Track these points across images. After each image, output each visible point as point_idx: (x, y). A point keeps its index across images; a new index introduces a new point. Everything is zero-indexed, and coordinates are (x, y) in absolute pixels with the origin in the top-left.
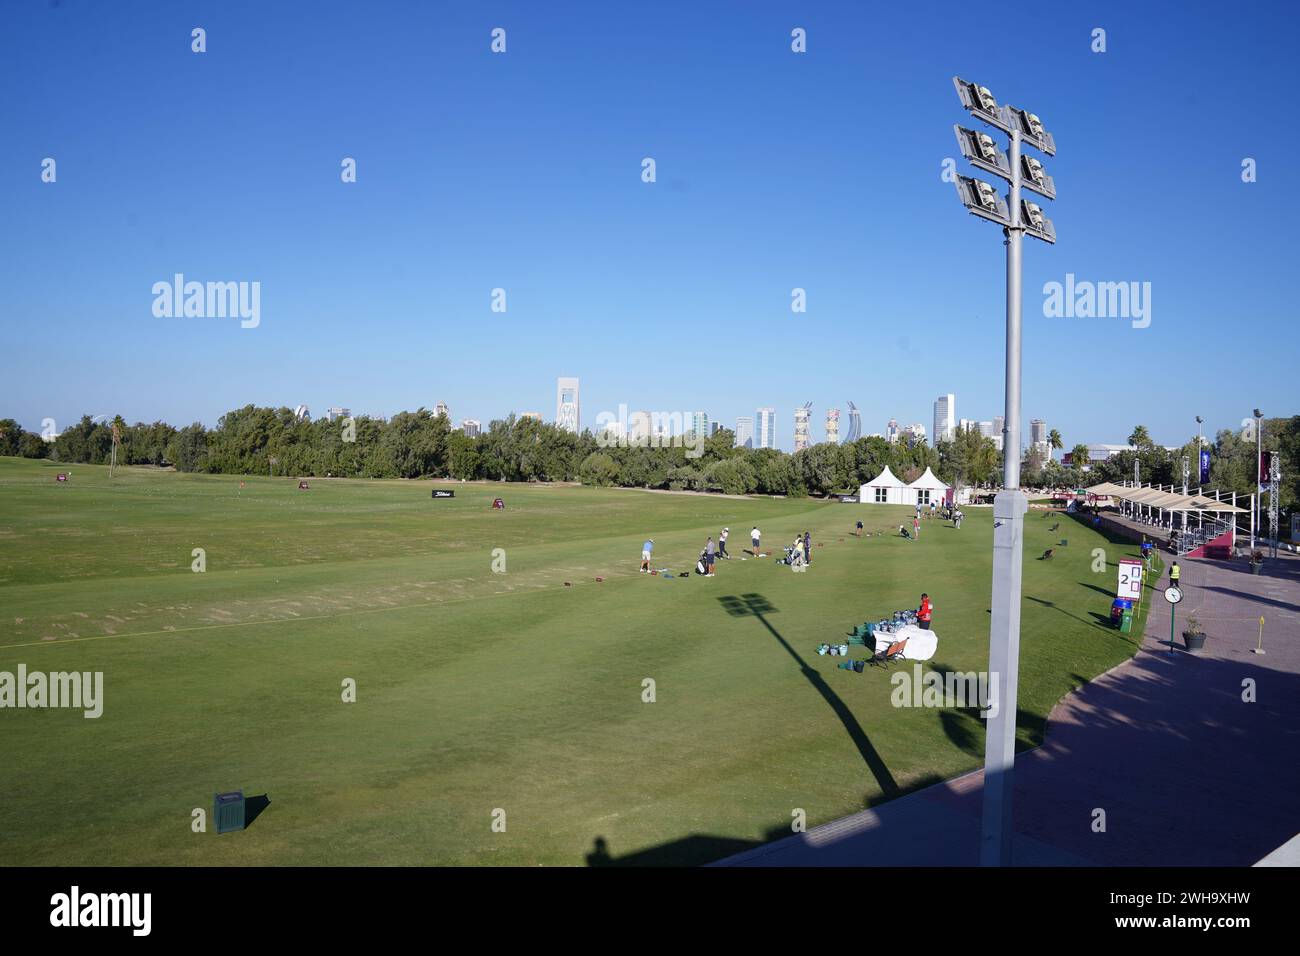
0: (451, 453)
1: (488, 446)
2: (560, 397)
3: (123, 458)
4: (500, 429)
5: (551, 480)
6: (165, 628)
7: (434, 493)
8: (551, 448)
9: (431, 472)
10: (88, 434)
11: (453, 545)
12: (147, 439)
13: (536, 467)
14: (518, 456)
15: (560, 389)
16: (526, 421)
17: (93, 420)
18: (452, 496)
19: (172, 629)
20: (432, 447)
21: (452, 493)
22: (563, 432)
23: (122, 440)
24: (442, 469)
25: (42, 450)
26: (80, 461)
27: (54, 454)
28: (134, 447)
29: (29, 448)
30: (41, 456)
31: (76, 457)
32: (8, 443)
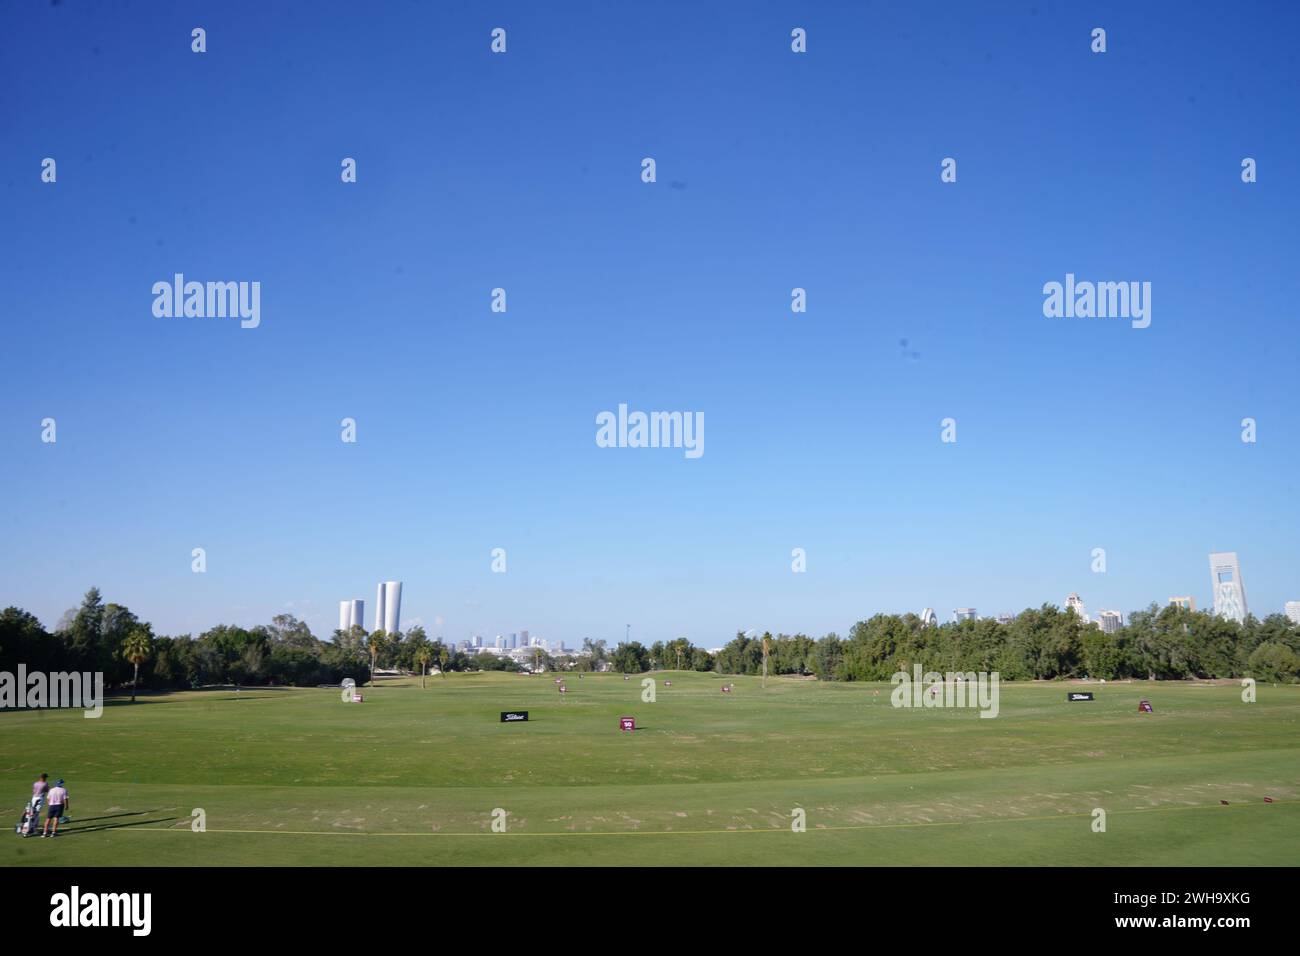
0: (1086, 651)
1: (1128, 641)
2: (1215, 575)
3: (772, 669)
4: (1142, 621)
5: (1214, 677)
6: (819, 826)
7: (1070, 696)
8: (1206, 639)
9: (1067, 672)
10: (743, 648)
11: (1090, 754)
12: (790, 650)
13: (1190, 663)
14: (1169, 651)
15: (1213, 568)
16: (1172, 610)
17: (746, 636)
18: (1091, 698)
19: (824, 827)
20: (1064, 644)
21: (1090, 695)
22: (1219, 619)
23: (771, 653)
24: (1080, 668)
25: (709, 664)
26: (738, 673)
27: (718, 667)
28: (781, 658)
29: (699, 662)
30: (708, 669)
31: (735, 669)
32: (684, 659)
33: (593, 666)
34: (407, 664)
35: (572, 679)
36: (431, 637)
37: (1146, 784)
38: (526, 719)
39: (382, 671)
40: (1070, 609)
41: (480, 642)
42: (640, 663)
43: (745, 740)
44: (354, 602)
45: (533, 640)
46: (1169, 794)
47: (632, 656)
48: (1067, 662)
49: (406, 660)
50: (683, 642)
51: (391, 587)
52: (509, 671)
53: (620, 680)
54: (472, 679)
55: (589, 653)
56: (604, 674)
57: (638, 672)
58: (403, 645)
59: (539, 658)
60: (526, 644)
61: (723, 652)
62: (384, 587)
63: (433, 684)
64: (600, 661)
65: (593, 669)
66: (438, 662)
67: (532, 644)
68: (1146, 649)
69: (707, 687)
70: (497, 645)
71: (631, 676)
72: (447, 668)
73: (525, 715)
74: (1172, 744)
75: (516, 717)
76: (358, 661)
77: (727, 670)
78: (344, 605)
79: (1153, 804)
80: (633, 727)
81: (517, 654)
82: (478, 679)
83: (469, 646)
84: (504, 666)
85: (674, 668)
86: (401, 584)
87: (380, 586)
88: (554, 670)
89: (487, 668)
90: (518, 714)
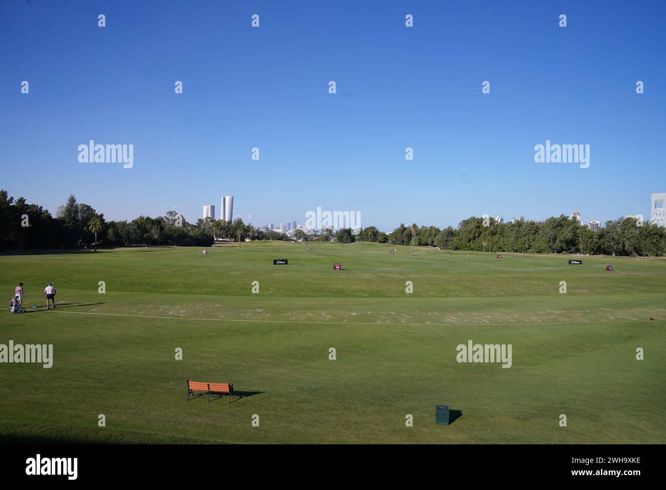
0: (581, 240)
1: (604, 235)
2: (653, 204)
3: (417, 243)
4: (613, 225)
5: (647, 255)
7: (570, 262)
8: (646, 236)
9: (569, 250)
10: (403, 232)
12: (427, 233)
13: (635, 248)
14: (625, 241)
15: (652, 200)
16: (628, 221)
17: (405, 226)
18: (581, 263)
20: (569, 236)
21: (580, 261)
22: (655, 226)
23: (416, 235)
24: (576, 248)
25: (385, 239)
26: (400, 244)
27: (390, 241)
28: (422, 238)
29: (380, 238)
30: (385, 242)
31: (399, 242)
32: (373, 236)
33: (327, 239)
34: (234, 237)
35: (316, 245)
36: (246, 223)
37: (609, 308)
38: (286, 263)
39: (221, 239)
40: (574, 218)
41: (272, 225)
42: (351, 238)
43: (397, 277)
44: (210, 206)
45: (299, 226)
46: (621, 314)
47: (347, 234)
48: (570, 245)
49: (233, 234)
50: (373, 228)
51: (228, 199)
52: (285, 240)
53: (339, 246)
54: (266, 244)
55: (325, 233)
56: (332, 243)
57: (350, 242)
58: (232, 227)
59: (300, 234)
60: (295, 228)
61: (393, 234)
62: (224, 199)
63: (246, 246)
64: (330, 236)
65: (327, 240)
66: (249, 236)
67: (298, 227)
68: (613, 239)
69: (382, 250)
70: (281, 228)
71: (345, 244)
72: (253, 238)
73: (286, 262)
74: (623, 288)
75: (281, 262)
76: (208, 234)
77: (394, 243)
78: (205, 207)
79: (612, 318)
80: (340, 269)
81: (290, 233)
82: (269, 244)
83: (267, 228)
84: (282, 238)
85: (368, 241)
86: (233, 197)
87: (222, 198)
88: (307, 240)
89: (274, 239)
90: (283, 261)
